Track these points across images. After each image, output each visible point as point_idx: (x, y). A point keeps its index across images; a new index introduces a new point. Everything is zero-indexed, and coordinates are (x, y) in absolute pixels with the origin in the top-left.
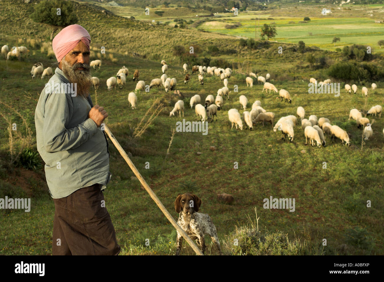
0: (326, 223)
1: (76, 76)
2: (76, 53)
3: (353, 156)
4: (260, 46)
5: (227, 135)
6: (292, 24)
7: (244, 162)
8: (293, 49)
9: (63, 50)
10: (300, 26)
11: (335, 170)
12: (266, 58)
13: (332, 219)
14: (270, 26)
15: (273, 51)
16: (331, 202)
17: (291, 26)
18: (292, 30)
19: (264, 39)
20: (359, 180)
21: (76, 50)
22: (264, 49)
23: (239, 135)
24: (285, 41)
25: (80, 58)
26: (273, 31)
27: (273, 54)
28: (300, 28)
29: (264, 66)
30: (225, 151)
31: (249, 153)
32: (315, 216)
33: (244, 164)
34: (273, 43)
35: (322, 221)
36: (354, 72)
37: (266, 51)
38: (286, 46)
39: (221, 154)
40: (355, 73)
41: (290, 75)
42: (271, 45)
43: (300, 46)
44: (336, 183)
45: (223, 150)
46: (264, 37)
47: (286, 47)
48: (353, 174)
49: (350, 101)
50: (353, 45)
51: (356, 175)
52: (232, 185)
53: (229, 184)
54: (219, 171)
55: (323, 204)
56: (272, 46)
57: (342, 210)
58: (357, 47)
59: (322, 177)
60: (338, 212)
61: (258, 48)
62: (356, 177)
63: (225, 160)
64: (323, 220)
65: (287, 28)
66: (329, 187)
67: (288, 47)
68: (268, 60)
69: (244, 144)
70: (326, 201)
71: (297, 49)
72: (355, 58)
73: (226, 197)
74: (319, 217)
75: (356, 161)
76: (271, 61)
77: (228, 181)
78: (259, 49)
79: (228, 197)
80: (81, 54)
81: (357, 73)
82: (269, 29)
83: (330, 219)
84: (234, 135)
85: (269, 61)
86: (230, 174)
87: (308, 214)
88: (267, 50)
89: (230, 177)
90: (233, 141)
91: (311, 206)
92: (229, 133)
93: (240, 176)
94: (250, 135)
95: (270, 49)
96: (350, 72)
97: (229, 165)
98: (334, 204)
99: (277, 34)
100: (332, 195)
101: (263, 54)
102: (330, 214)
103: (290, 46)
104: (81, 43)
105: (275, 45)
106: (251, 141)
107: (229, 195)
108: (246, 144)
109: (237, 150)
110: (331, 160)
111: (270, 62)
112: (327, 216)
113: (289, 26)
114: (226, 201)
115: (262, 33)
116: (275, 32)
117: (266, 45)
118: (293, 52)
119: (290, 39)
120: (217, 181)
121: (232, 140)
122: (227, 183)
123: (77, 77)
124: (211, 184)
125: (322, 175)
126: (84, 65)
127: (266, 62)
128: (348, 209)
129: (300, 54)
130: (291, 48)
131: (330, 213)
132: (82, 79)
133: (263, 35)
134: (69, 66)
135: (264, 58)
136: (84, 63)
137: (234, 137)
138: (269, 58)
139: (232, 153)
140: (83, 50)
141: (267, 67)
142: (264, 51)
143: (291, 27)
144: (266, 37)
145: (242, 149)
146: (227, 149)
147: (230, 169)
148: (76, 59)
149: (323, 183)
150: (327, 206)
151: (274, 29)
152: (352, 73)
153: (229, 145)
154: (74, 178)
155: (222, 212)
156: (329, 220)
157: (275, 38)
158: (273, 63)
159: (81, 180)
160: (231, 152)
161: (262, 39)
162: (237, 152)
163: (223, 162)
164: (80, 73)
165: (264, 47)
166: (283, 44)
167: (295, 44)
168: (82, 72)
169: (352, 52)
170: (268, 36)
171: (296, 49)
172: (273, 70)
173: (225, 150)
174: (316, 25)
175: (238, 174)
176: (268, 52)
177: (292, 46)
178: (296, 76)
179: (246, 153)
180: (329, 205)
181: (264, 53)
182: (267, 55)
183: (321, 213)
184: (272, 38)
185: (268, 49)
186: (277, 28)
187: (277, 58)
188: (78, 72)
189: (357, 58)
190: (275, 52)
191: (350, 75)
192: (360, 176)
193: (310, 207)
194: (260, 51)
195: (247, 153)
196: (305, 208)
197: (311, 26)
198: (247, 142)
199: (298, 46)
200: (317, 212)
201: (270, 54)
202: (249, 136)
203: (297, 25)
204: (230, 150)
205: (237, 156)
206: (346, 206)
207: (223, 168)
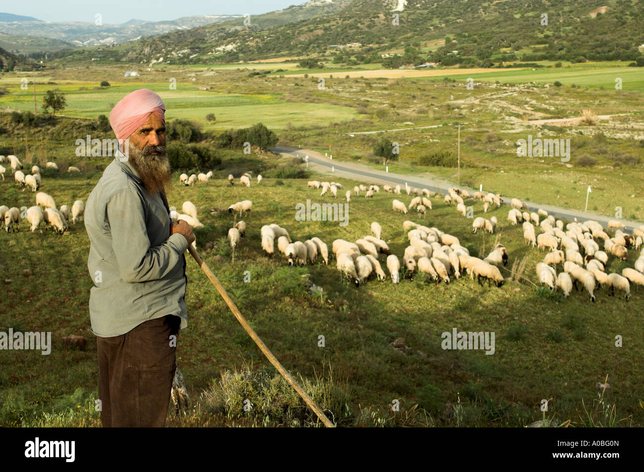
0: (219, 364)
1: (147, 164)
2: (147, 131)
3: (224, 271)
4: (42, 123)
5: (40, 252)
6: (84, 91)
7: (77, 290)
8: (91, 127)
9: (126, 128)
10: (97, 94)
11: (206, 293)
12: (52, 139)
13: (225, 358)
14: (56, 94)
15: (63, 130)
16: (217, 336)
17: (83, 93)
18: (85, 100)
19: (47, 113)
20: (243, 304)
21: (146, 126)
22: (49, 127)
23: (58, 252)
24: (77, 115)
25: (153, 138)
26: (62, 100)
27: (62, 133)
28: (96, 96)
29: (51, 152)
30: (46, 275)
31: (81, 276)
32: (202, 356)
33: (80, 292)
34: (62, 118)
35: (213, 362)
36: (184, 158)
37: (52, 129)
38: (81, 122)
39: (41, 280)
40: (184, 160)
41: (89, 164)
42: (58, 120)
43: (102, 123)
44: (216, 310)
45: (41, 274)
46: (48, 109)
47: (81, 124)
48: (235, 296)
49: (195, 197)
50: (174, 120)
51: (239, 297)
52: (74, 323)
53: (69, 321)
54: (47, 304)
55: (206, 339)
56: (60, 122)
57: (233, 345)
58: (180, 123)
59: (192, 303)
60: (229, 348)
61: (40, 124)
62: (240, 299)
63: (50, 288)
64: (215, 360)
65: (77, 96)
66: (207, 316)
67: (84, 123)
68: (56, 142)
69: (69, 264)
70: (210, 336)
71: (98, 127)
72: (179, 138)
73: (76, 340)
74: (208, 357)
75: (231, 278)
76: (61, 144)
77: (66, 318)
78: (42, 127)
79: (79, 340)
80: (153, 132)
81: (187, 159)
82: (55, 99)
83: (222, 359)
84: (51, 252)
85: (57, 144)
86: (65, 308)
87: (191, 354)
88: (54, 128)
89: (67, 312)
90: (52, 261)
91: (192, 343)
92: (44, 250)
93: (80, 309)
94: (74, 251)
95: (58, 126)
96: (178, 158)
97: (59, 296)
98: (222, 338)
99: (67, 105)
100: (215, 327)
101: (48, 134)
102: (220, 352)
103: (87, 123)
104: (152, 115)
105: (64, 120)
106: (78, 259)
107: (79, 337)
108: (72, 264)
109: (62, 274)
110: (195, 279)
111: (60, 146)
112: (217, 355)
113: (80, 93)
114: (77, 346)
115: (45, 103)
116: (63, 103)
117: (52, 121)
118: (92, 130)
119: (83, 112)
120: (51, 318)
121: (50, 259)
122: (65, 321)
123: (149, 166)
124: (43, 323)
125: (191, 301)
126: (158, 148)
127: (53, 146)
128: (241, 343)
129: (102, 133)
130: (87, 126)
131: (219, 350)
132: (156, 169)
133: (47, 107)
134: (137, 151)
135: (49, 140)
136: (158, 146)
137: (52, 255)
138: (57, 140)
139: (57, 277)
140: (157, 127)
141: (55, 152)
142: (48, 129)
143: (82, 95)
144: (51, 110)
145: (69, 271)
146: (47, 272)
147: (62, 301)
148: (146, 141)
149: (197, 311)
150: (212, 342)
151: (62, 98)
152: (181, 159)
153: (48, 267)
154: (137, 307)
155: (77, 362)
156: (221, 361)
157: (65, 110)
158: (63, 147)
159: (146, 309)
160: (55, 276)
161: (44, 113)
162: (63, 275)
163: (48, 291)
164: (154, 159)
165: (49, 124)
166: (77, 119)
167: (94, 120)
168: (156, 158)
169: (174, 130)
170: (54, 108)
171: (95, 126)
172: (65, 156)
173: (45, 273)
174: (119, 92)
175: (76, 307)
176: (54, 131)
177: (90, 123)
178: (99, 165)
179: (77, 276)
180: (214, 340)
181: (49, 132)
182: (55, 135)
183: (209, 352)
184: (61, 110)
185: (54, 126)
186: (66, 97)
187: (68, 140)
188: (149, 158)
189: (181, 139)
190: (65, 131)
191: (178, 161)
192: (243, 298)
193: (191, 345)
194: (43, 129)
195: (79, 277)
196: (185, 347)
197: (112, 94)
198: (73, 261)
199: (98, 123)
200: (202, 352)
201: (59, 134)
202: (73, 253)
203: (91, 93)
204: (53, 273)
205: (65, 281)
206: (238, 340)
207: (52, 300)
